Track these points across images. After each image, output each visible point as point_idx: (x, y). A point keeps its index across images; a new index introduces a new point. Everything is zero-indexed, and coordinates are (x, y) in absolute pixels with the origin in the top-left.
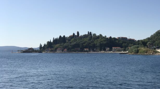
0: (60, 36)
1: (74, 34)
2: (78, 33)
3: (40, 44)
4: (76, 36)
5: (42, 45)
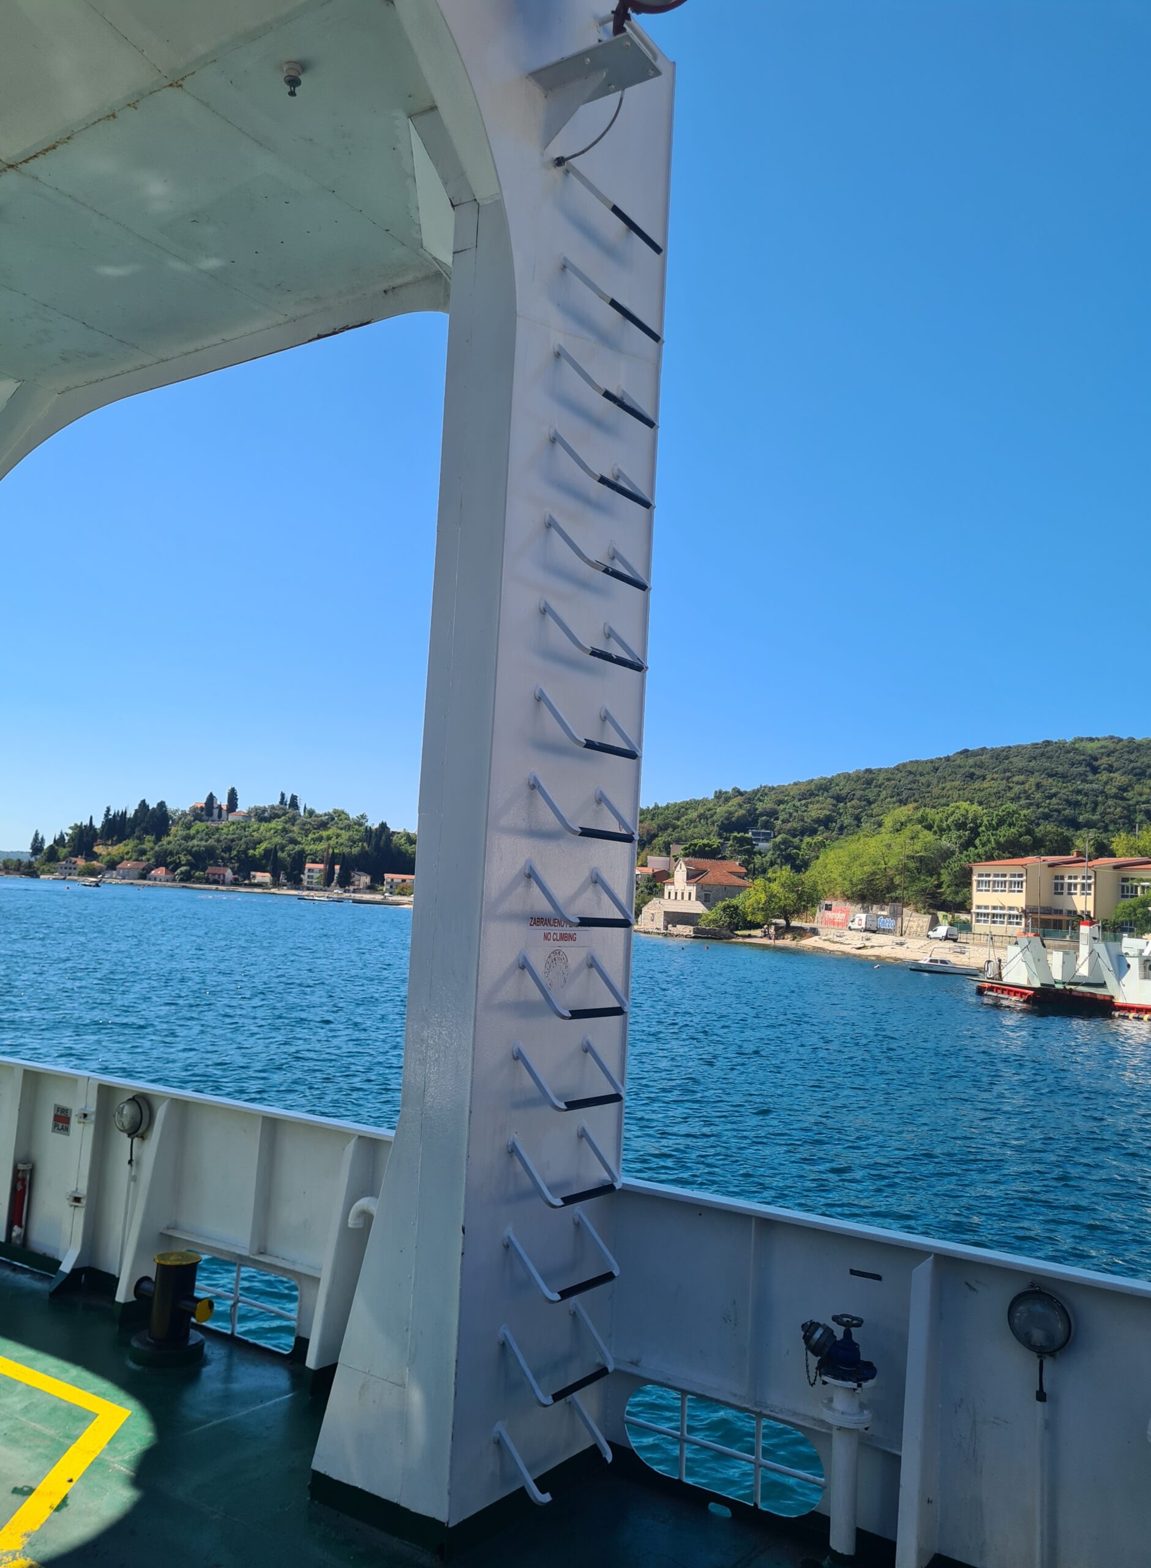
0: (143, 805)
1: (211, 798)
2: (233, 796)
3: (37, 834)
4: (220, 806)
5: (42, 839)
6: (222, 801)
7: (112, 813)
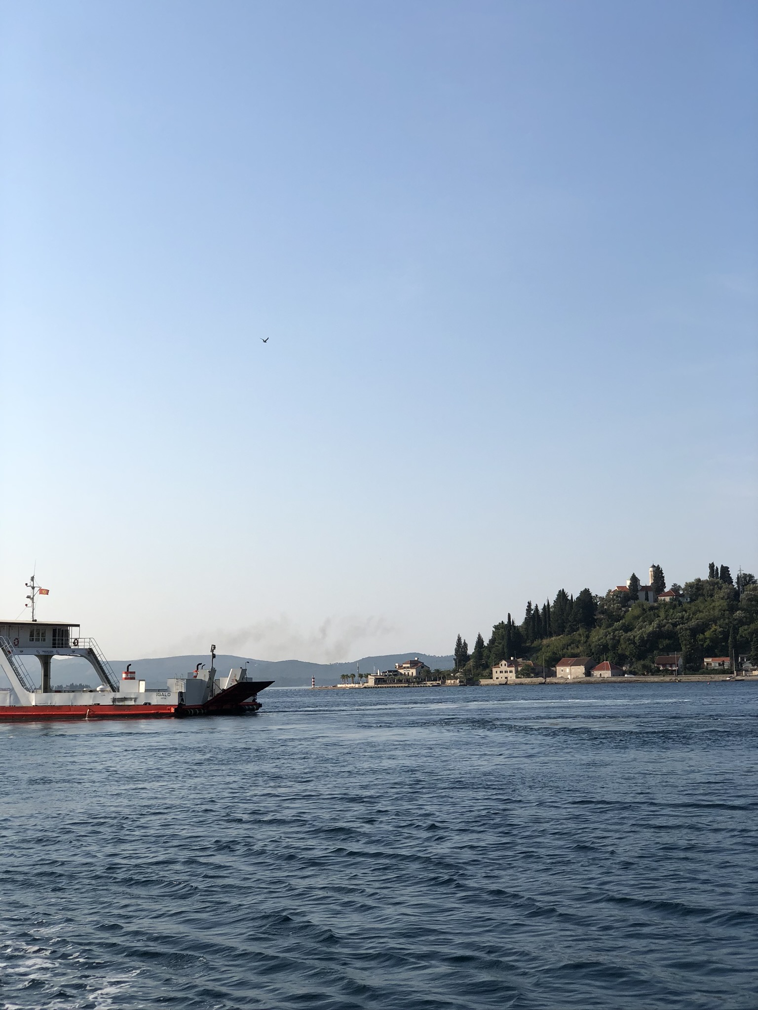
0: (562, 595)
1: (634, 579)
2: (658, 573)
3: (459, 639)
4: (645, 588)
6: (646, 580)
7: (533, 607)
